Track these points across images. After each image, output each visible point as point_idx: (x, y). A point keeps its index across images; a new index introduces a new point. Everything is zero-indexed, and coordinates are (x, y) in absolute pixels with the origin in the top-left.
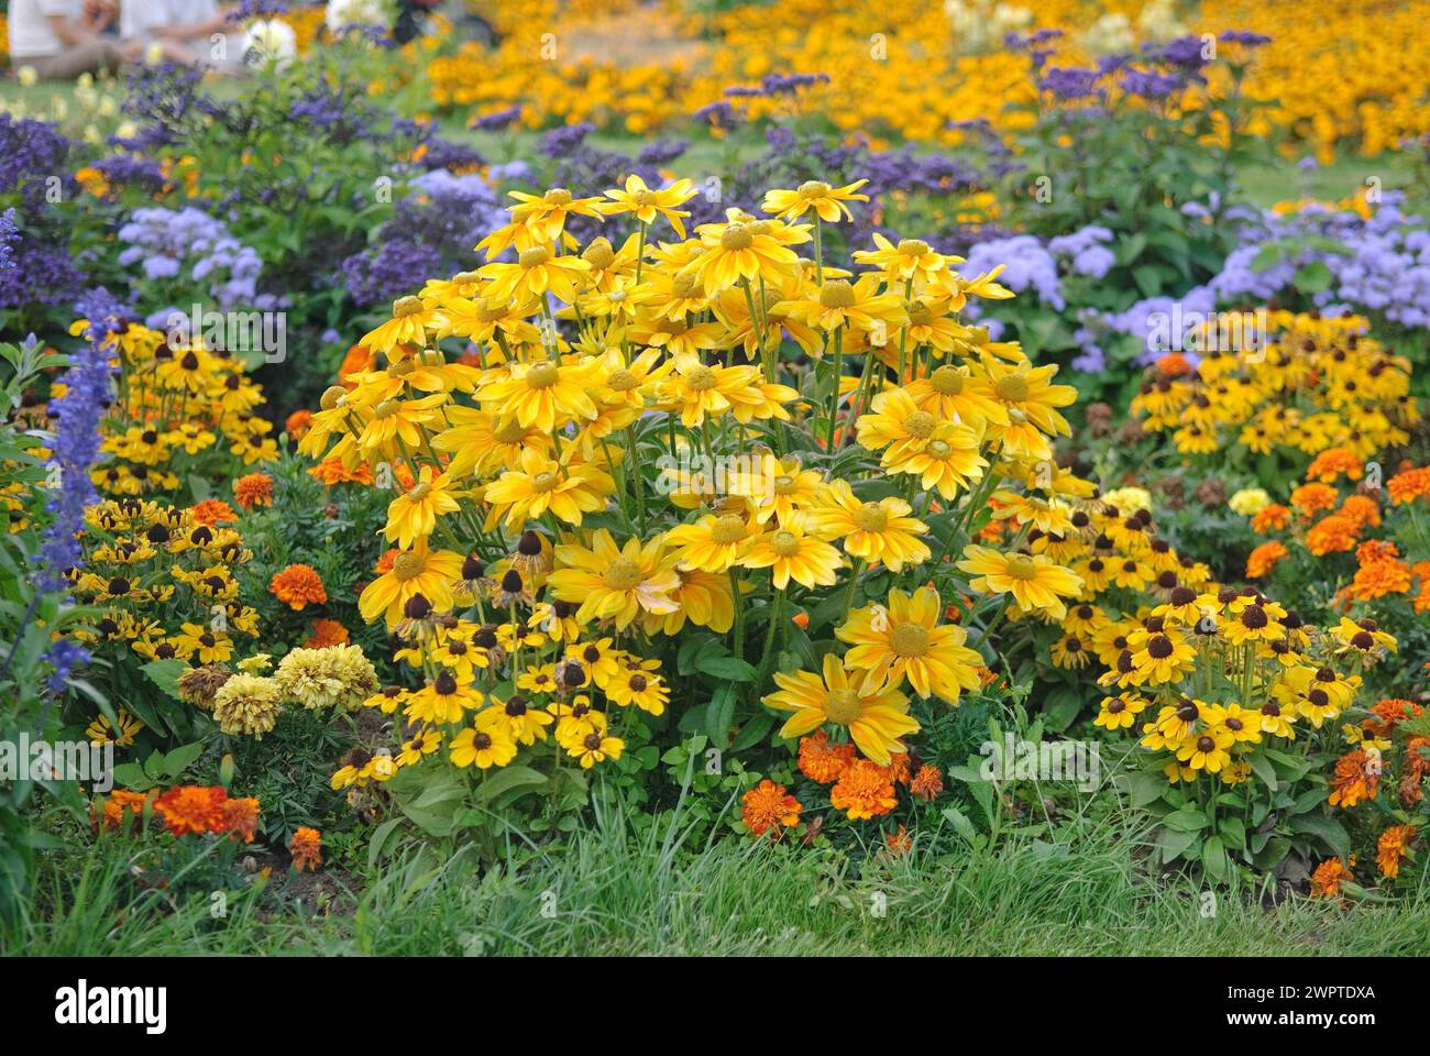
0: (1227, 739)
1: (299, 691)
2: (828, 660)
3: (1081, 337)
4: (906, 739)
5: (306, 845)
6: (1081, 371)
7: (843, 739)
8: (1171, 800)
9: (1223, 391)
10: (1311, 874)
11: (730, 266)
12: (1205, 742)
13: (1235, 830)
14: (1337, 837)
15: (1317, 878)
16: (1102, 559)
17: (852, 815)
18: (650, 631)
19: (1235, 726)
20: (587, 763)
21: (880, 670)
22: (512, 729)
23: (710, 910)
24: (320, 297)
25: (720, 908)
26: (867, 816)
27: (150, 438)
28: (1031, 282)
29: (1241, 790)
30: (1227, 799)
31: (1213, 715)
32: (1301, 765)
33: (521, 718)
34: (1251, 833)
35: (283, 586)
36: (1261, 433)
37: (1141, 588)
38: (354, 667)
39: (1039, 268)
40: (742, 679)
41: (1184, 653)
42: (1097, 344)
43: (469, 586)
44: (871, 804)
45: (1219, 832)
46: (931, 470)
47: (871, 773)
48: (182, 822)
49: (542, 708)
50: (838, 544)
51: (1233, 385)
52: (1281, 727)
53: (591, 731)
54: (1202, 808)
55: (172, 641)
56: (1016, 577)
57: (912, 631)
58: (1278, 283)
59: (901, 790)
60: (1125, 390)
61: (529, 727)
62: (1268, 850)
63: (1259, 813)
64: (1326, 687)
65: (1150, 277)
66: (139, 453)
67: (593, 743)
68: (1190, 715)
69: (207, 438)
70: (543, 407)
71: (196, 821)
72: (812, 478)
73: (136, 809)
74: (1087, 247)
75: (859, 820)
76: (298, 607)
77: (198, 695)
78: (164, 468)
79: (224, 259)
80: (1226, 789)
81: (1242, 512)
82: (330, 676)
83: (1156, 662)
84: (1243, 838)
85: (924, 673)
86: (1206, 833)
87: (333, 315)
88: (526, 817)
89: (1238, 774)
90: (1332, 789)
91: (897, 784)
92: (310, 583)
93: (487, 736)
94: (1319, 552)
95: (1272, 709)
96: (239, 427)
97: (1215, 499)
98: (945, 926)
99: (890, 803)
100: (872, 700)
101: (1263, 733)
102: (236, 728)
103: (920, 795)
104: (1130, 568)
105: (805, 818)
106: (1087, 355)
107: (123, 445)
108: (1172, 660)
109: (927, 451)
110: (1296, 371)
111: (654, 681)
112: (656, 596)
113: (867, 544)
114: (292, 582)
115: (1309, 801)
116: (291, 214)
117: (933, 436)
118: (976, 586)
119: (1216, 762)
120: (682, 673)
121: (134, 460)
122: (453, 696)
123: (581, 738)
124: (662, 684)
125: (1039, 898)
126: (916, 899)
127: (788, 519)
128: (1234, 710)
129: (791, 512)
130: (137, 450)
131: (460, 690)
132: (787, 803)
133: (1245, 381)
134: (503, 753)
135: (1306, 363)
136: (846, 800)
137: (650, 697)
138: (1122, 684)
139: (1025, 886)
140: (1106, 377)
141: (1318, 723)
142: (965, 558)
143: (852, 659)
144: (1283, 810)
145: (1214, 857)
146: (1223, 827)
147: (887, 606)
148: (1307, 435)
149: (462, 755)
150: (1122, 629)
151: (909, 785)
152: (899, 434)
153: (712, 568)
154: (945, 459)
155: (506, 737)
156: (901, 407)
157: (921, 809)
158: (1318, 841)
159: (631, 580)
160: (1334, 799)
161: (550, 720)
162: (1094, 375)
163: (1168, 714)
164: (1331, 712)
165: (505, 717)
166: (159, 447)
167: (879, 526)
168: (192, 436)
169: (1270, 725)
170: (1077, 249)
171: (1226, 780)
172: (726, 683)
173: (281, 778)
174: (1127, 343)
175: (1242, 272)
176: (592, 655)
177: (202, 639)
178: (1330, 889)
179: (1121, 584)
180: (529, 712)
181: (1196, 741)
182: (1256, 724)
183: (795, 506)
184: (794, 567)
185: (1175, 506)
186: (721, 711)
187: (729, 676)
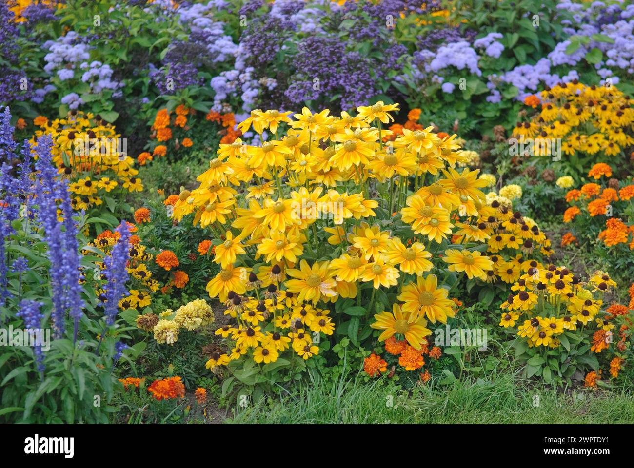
0: (550, 332)
1: (186, 324)
2: (395, 306)
3: (490, 85)
4: (427, 338)
5: (201, 395)
6: (490, 102)
7: (402, 339)
8: (530, 353)
9: (553, 128)
10: (585, 377)
11: (348, 158)
12: (542, 334)
13: (555, 364)
14: (594, 363)
15: (587, 380)
16: (501, 235)
17: (408, 369)
18: (326, 301)
19: (553, 326)
20: (306, 357)
21: (415, 312)
22: (276, 346)
23: (357, 414)
24: (138, 81)
25: (361, 413)
26: (413, 369)
27: (88, 184)
28: (466, 65)
29: (557, 350)
30: (551, 353)
31: (545, 323)
32: (579, 338)
33: (279, 341)
34: (560, 364)
35: (161, 260)
36: (570, 146)
37: (517, 247)
38: (204, 309)
39: (470, 58)
40: (361, 315)
41: (533, 298)
42: (497, 89)
43: (252, 285)
44: (415, 364)
45: (549, 364)
46: (432, 232)
47: (414, 352)
48: (159, 395)
49: (286, 335)
50: (397, 266)
51: (557, 124)
52: (571, 325)
53: (306, 344)
54: (542, 356)
55: (128, 299)
56: (467, 264)
57: (427, 296)
58: (579, 59)
59: (426, 357)
60: (511, 112)
61: (282, 344)
62: (568, 371)
63: (564, 357)
64: (588, 308)
65: (521, 53)
66: (84, 191)
67: (307, 349)
68: (536, 323)
69: (114, 184)
70: (281, 221)
71: (165, 394)
72: (385, 237)
73: (137, 385)
74: (491, 43)
75: (410, 371)
76: (168, 269)
77: (145, 327)
78: (95, 196)
79: (95, 71)
80: (551, 349)
81: (562, 187)
82: (196, 317)
83: (523, 302)
84: (558, 367)
85: (433, 313)
86: (543, 366)
87: (145, 89)
88: (282, 375)
89: (555, 343)
90: (592, 345)
91: (424, 355)
92: (172, 259)
93: (267, 350)
94: (592, 215)
95: (567, 319)
96: (125, 174)
97: (550, 179)
98: (446, 415)
99: (421, 363)
100: (413, 324)
101: (564, 329)
102: (163, 342)
103: (433, 358)
104: (513, 239)
105: (388, 367)
106: (493, 94)
107: (78, 188)
108: (528, 302)
109: (430, 224)
110: (585, 115)
111: (328, 321)
112: (328, 289)
113: (409, 266)
114: (165, 259)
115: (583, 350)
116: (122, 43)
117: (432, 217)
118: (450, 269)
119: (546, 342)
120: (337, 312)
121: (83, 194)
122: (254, 337)
123: (303, 347)
124: (331, 322)
125: (480, 402)
126: (435, 406)
127: (378, 258)
128: (553, 320)
129: (378, 255)
130: (84, 190)
131: (256, 334)
132: (382, 363)
133: (563, 122)
134: (274, 357)
135: (589, 112)
136: (405, 363)
137: (327, 328)
138: (510, 309)
139: (475, 397)
140: (502, 106)
141: (585, 323)
142: (446, 256)
143: (405, 308)
144: (573, 355)
145: (547, 375)
146: (550, 362)
147: (417, 284)
148: (590, 145)
149: (258, 359)
150: (510, 265)
151: (429, 355)
152: (418, 216)
153: (349, 280)
154: (437, 226)
155: (275, 348)
156: (418, 203)
157: (434, 364)
158: (587, 365)
159: (316, 283)
160: (593, 349)
161: (289, 340)
162: (497, 104)
163: (527, 323)
164: (590, 319)
165: (272, 341)
166: (93, 187)
167: (412, 258)
168: (107, 183)
169: (567, 325)
170: (487, 44)
171: (551, 346)
172: (355, 317)
173: (181, 358)
174: (511, 90)
175: (562, 54)
176: (304, 313)
177: (138, 297)
178: (592, 384)
179: (509, 247)
180: (282, 338)
181: (538, 334)
182: (562, 325)
183: (380, 252)
184: (382, 279)
185: (533, 183)
186: (353, 328)
187: (356, 314)
